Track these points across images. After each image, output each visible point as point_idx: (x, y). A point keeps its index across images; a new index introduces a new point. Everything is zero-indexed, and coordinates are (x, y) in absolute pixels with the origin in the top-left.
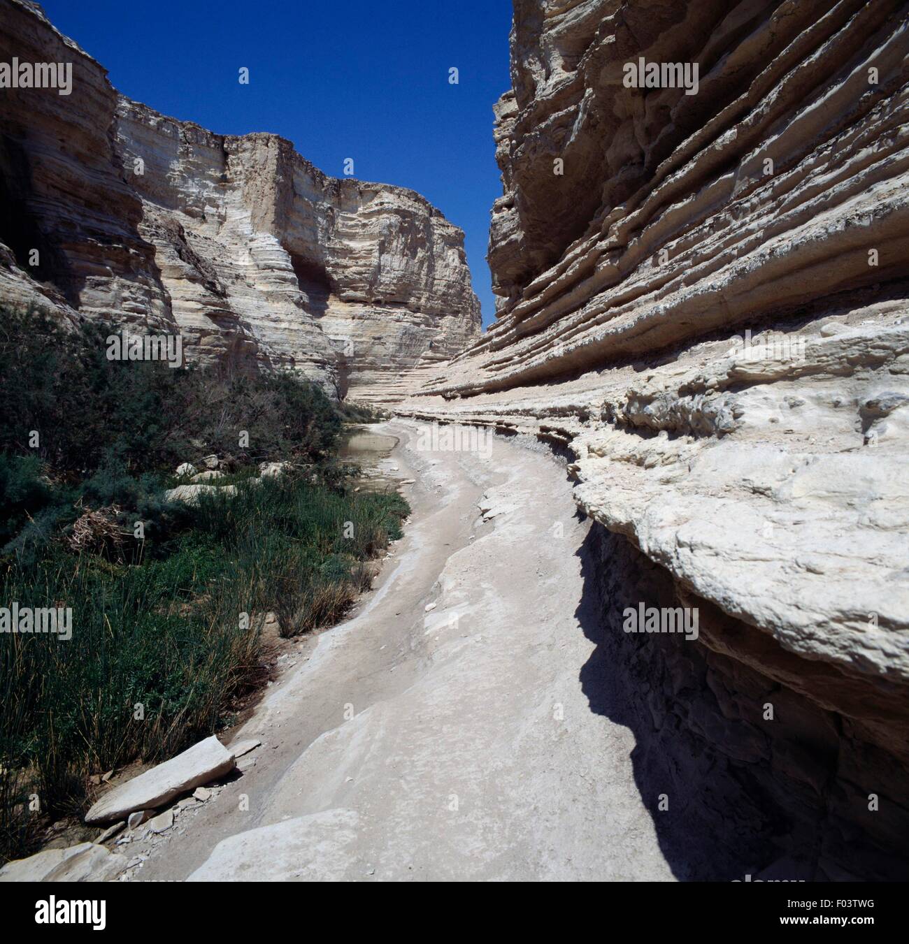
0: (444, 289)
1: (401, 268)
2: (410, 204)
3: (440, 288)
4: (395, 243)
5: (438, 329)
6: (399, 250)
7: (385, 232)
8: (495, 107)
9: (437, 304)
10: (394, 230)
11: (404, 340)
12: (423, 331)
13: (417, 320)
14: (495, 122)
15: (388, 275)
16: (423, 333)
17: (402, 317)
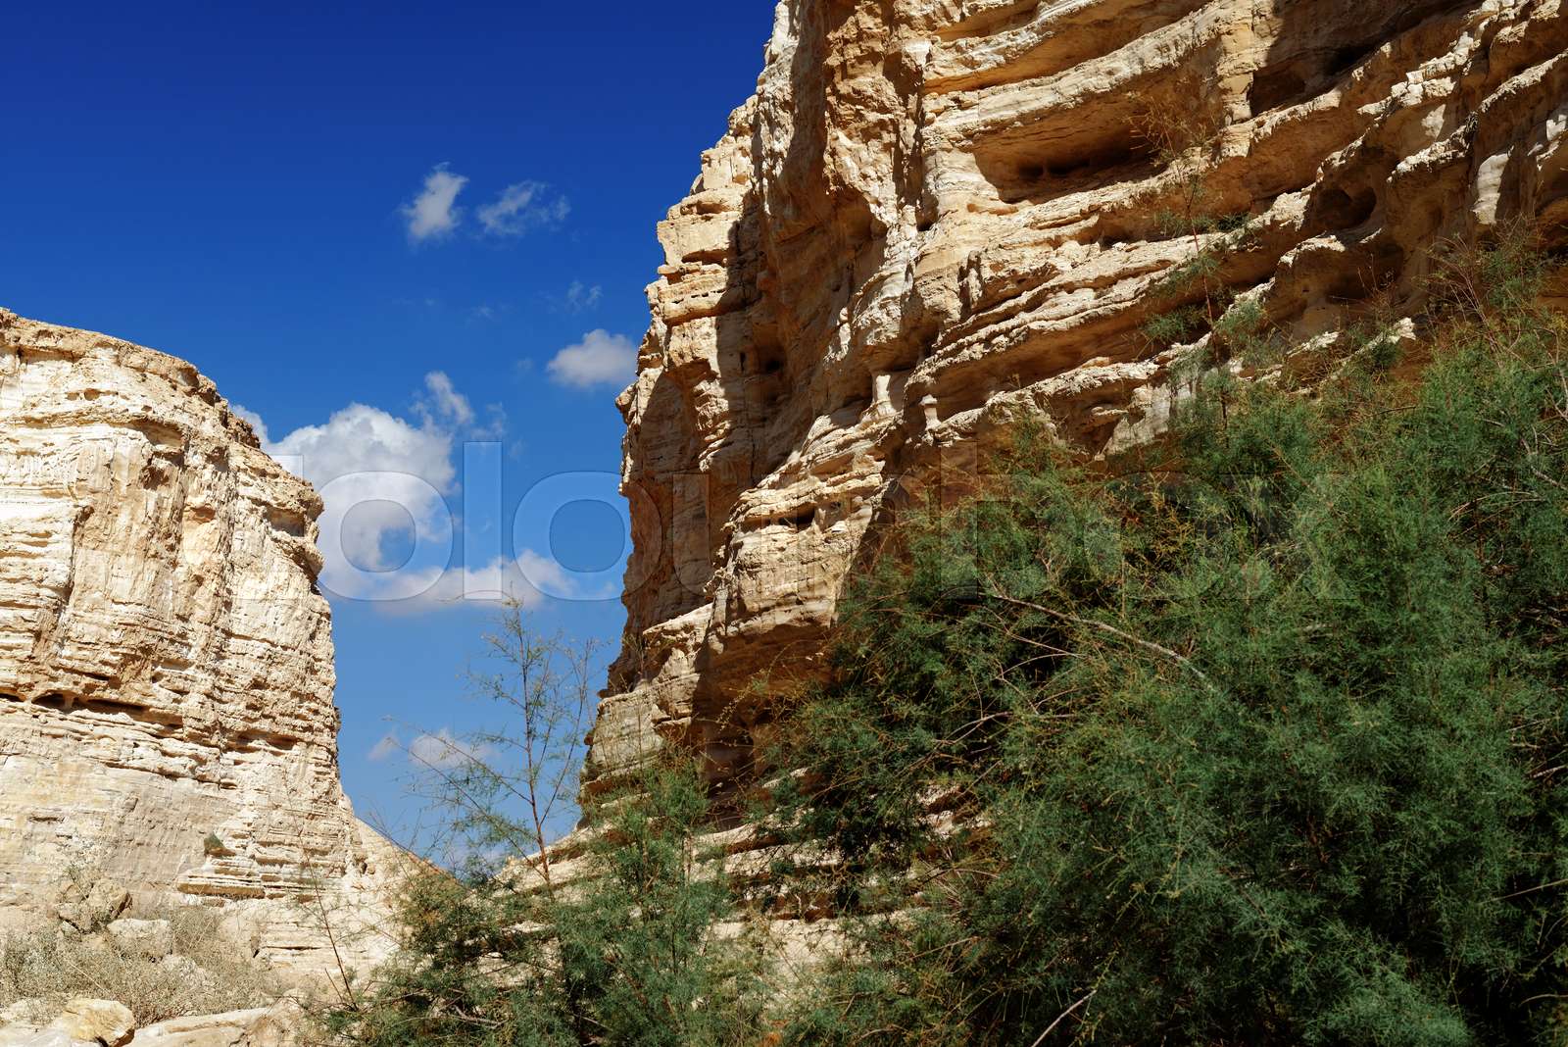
0: (256, 669)
1: (137, 597)
2: (179, 402)
3: (244, 663)
4: (123, 519)
5: (231, 794)
6: (134, 540)
7: (96, 481)
8: (663, 229)
9: (234, 712)
10: (124, 477)
11: (127, 830)
12: (190, 799)
13: (172, 764)
14: (662, 269)
15: (96, 617)
16: (186, 809)
17: (126, 751)
